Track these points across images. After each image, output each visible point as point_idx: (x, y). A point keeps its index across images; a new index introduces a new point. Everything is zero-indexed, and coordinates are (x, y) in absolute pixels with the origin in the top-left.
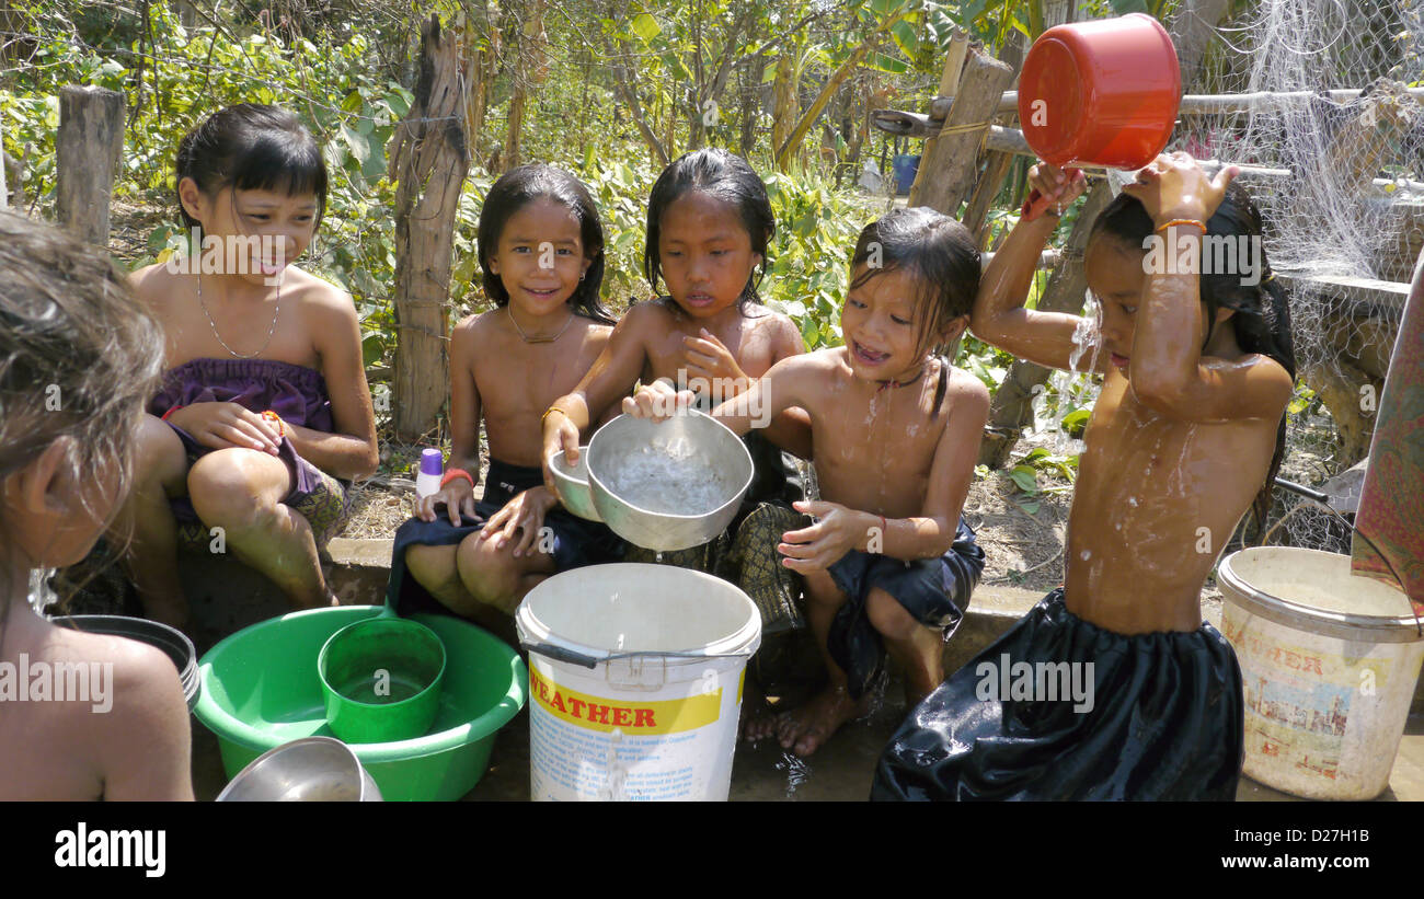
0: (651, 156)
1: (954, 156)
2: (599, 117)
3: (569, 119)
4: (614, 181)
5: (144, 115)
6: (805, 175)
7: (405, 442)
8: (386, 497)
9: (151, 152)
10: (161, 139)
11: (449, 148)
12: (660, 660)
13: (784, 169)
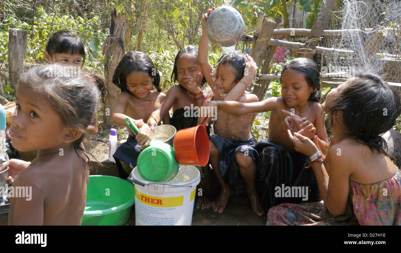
0: (178, 49)
1: (261, 47)
2: (163, 38)
3: (155, 39)
4: (167, 56)
5: (34, 38)
6: (220, 54)
7: (107, 128)
8: (102, 144)
9: (36, 49)
10: (39, 45)
11: (119, 46)
12: (163, 186)
13: (215, 52)
